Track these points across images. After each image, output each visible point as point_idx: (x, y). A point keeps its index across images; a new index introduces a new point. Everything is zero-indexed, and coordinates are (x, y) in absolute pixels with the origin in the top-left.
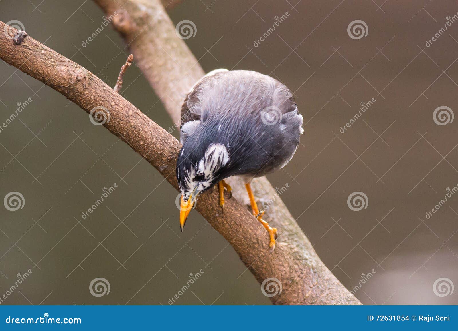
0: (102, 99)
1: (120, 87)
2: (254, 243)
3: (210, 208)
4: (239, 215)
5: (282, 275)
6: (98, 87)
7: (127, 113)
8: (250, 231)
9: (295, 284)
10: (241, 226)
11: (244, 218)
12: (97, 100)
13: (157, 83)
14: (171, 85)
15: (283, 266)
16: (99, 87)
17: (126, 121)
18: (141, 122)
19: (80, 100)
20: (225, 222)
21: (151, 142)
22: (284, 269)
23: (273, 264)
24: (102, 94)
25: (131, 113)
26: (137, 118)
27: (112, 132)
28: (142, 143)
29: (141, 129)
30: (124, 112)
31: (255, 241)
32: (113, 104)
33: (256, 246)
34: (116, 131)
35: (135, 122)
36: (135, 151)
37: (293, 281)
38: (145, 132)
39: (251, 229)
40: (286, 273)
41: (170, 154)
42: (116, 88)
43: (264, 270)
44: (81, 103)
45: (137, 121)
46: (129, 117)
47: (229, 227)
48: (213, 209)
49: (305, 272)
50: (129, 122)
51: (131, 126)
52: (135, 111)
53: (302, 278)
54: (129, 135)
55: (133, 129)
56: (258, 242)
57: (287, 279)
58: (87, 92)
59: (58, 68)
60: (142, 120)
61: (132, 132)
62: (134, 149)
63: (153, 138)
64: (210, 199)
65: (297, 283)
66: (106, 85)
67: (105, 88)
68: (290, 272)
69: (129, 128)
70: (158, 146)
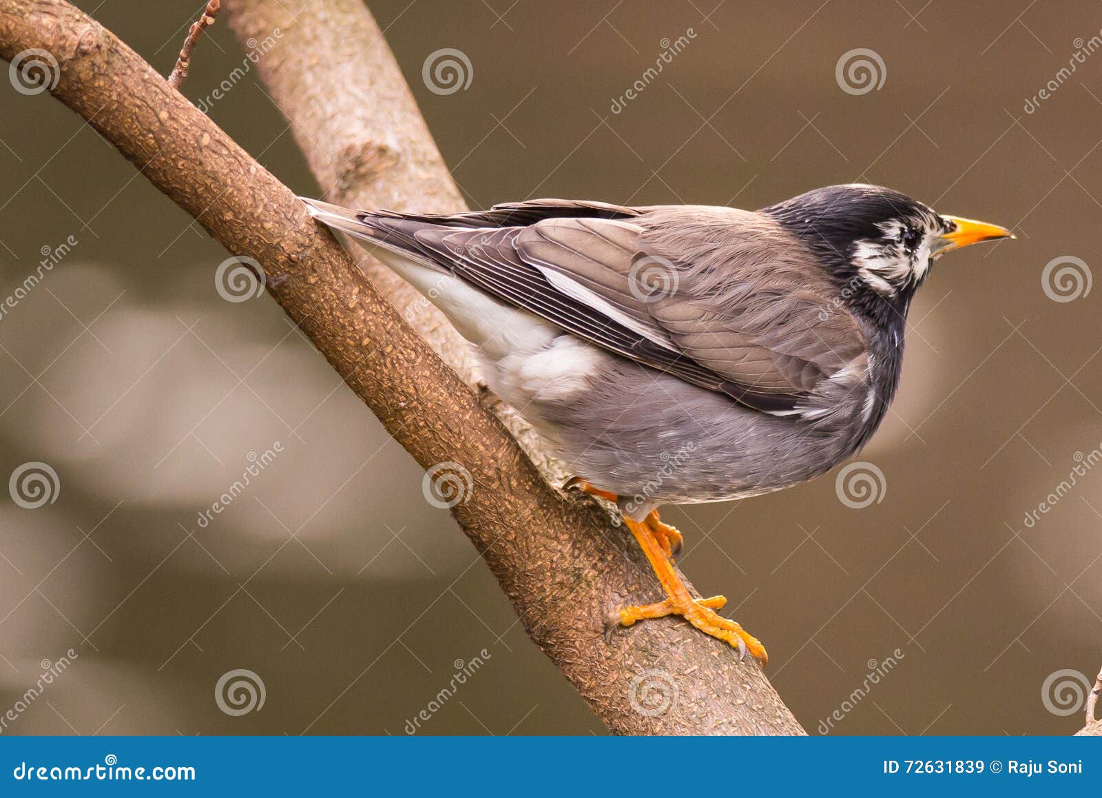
0: (138, 102)
1: (184, 75)
2: (489, 478)
3: (387, 384)
4: (456, 408)
5: (552, 562)
6: (129, 72)
7: (197, 141)
8: (481, 448)
9: (583, 585)
10: (459, 434)
11: (467, 417)
12: (126, 103)
13: (276, 70)
14: (309, 78)
15: (557, 538)
16: (133, 71)
17: (191, 160)
18: (230, 164)
19: (83, 102)
20: (422, 424)
21: (252, 214)
22: (559, 547)
23: (534, 534)
24: (139, 90)
25: (206, 140)
26: (221, 155)
27: (157, 184)
28: (229, 216)
29: (229, 181)
30: (189, 137)
31: (491, 473)
32: (164, 115)
33: (494, 486)
34: (168, 182)
35: (215, 163)
36: (212, 234)
37: (579, 577)
38: (239, 190)
39: (483, 444)
40: (563, 557)
41: (296, 248)
42: (172, 77)
43: (509, 546)
44: (85, 109)
45: (221, 161)
46: (201, 150)
47: (429, 435)
48: (393, 388)
49: (609, 558)
50: (201, 163)
51: (204, 172)
52: (217, 137)
53: (602, 572)
54: (198, 196)
55: (208, 182)
56: (500, 478)
57: (565, 571)
58: (102, 83)
59: (33, 18)
60: (232, 160)
61: (207, 189)
62: (208, 230)
63: (257, 207)
64: (389, 365)
65: (589, 584)
66: (150, 69)
67: (146, 76)
68: (572, 555)
69: (200, 178)
70: (268, 225)
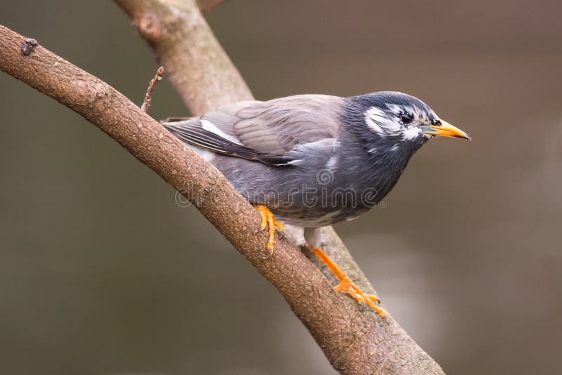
0: (127, 120)
1: (149, 105)
2: (308, 291)
3: (256, 249)
4: (291, 258)
5: (341, 330)
6: (122, 106)
7: (157, 137)
8: (304, 276)
9: (357, 340)
10: (293, 270)
11: (296, 262)
12: (121, 121)
13: (193, 100)
14: (209, 103)
15: (343, 318)
16: (124, 105)
17: (155, 146)
18: (174, 147)
19: (101, 121)
20: (274, 267)
21: (186, 171)
22: (345, 322)
23: (332, 317)
24: (127, 114)
25: (161, 136)
26: (169, 143)
27: (139, 159)
28: (174, 172)
29: (174, 155)
30: (153, 135)
31: (309, 288)
32: (140, 125)
33: (311, 295)
34: (144, 158)
35: (167, 147)
36: (167, 181)
37: (355, 336)
38: (179, 159)
39: (305, 275)
40: (346, 327)
41: (208, 185)
42: (143, 106)
43: (320, 323)
44: (102, 125)
45: (169, 146)
46: (159, 141)
47: (278, 272)
48: (259, 250)
49: (369, 326)
50: (159, 147)
51: (161, 152)
52: (167, 134)
53: (365, 333)
54: (159, 163)
55: (164, 156)
56: (313, 291)
57: (348, 334)
58: (109, 112)
59: (74, 83)
60: (175, 145)
61: (163, 159)
62: (165, 179)
63: (188, 167)
64: (256, 239)
65: (360, 339)
66: (132, 103)
67: (130, 107)
68: (351, 326)
69: (159, 154)
70: (194, 175)
